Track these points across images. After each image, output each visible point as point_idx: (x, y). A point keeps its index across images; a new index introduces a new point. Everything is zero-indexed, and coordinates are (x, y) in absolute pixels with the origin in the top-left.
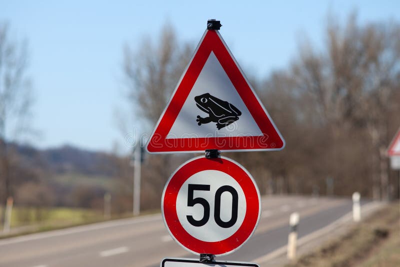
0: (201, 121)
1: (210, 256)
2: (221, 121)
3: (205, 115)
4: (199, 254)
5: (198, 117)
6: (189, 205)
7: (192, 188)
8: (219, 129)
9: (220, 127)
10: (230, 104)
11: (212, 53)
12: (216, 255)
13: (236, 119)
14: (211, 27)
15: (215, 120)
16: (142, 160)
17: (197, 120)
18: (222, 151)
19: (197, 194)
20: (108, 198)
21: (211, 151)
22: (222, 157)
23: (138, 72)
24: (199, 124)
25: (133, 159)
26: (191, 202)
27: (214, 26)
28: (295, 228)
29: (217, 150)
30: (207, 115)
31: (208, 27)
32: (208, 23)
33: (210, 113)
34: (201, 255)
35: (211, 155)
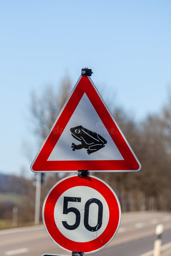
0: (75, 147)
1: (80, 253)
2: (91, 148)
3: (78, 143)
4: (71, 252)
5: (73, 144)
6: (64, 213)
7: (67, 200)
8: (89, 154)
9: (89, 152)
10: (98, 135)
11: (85, 95)
12: (85, 253)
13: (103, 146)
14: (84, 74)
15: (86, 147)
16: (42, 181)
17: (72, 147)
18: (91, 171)
19: (71, 205)
20: (15, 210)
21: (82, 171)
22: (91, 176)
23: (42, 113)
24: (74, 150)
25: (35, 180)
26: (66, 211)
27: (87, 73)
28: (160, 237)
29: (87, 170)
30: (80, 143)
31: (82, 74)
32: (82, 71)
33: (82, 141)
34: (73, 252)
35: (82, 174)
